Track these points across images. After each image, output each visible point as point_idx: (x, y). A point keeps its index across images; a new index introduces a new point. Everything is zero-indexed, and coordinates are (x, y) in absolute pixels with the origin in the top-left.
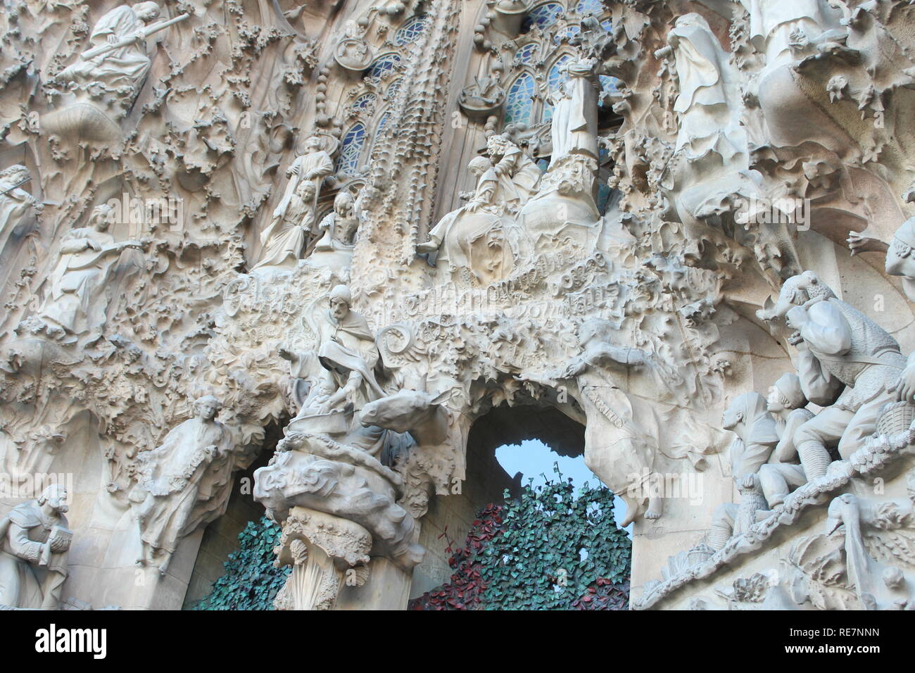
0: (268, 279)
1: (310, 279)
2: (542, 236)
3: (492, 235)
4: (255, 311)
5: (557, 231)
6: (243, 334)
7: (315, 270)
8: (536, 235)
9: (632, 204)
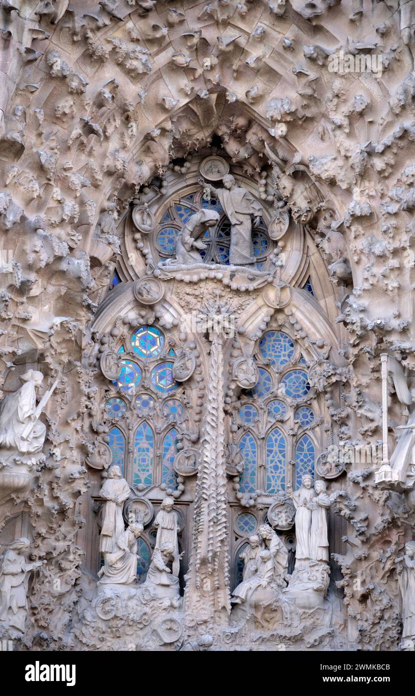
0: (126, 596)
1: (156, 604)
2: (304, 612)
3: (275, 604)
4: (121, 619)
5: (312, 611)
6: (109, 630)
7: (160, 599)
8: (301, 611)
9: (351, 603)
